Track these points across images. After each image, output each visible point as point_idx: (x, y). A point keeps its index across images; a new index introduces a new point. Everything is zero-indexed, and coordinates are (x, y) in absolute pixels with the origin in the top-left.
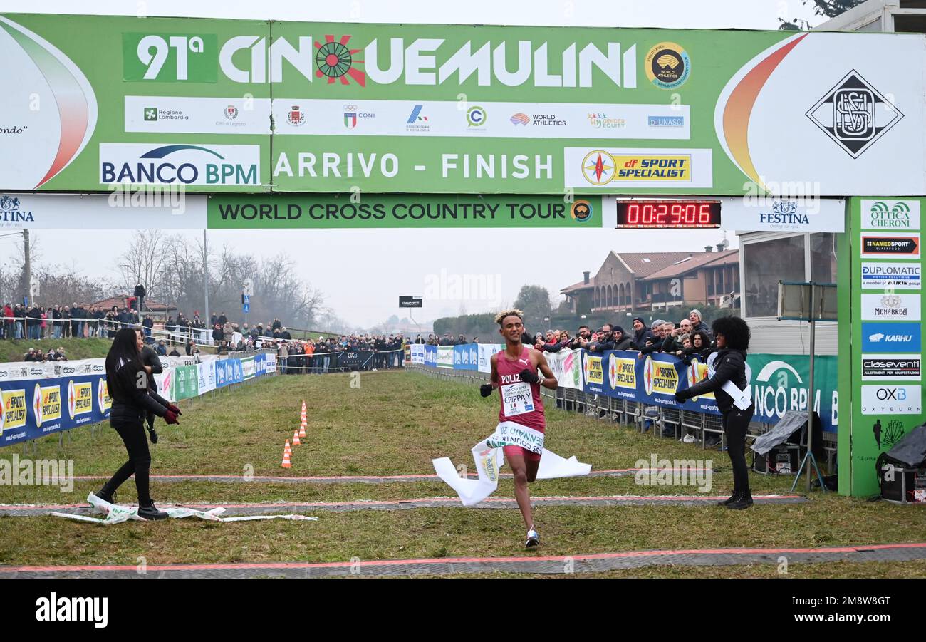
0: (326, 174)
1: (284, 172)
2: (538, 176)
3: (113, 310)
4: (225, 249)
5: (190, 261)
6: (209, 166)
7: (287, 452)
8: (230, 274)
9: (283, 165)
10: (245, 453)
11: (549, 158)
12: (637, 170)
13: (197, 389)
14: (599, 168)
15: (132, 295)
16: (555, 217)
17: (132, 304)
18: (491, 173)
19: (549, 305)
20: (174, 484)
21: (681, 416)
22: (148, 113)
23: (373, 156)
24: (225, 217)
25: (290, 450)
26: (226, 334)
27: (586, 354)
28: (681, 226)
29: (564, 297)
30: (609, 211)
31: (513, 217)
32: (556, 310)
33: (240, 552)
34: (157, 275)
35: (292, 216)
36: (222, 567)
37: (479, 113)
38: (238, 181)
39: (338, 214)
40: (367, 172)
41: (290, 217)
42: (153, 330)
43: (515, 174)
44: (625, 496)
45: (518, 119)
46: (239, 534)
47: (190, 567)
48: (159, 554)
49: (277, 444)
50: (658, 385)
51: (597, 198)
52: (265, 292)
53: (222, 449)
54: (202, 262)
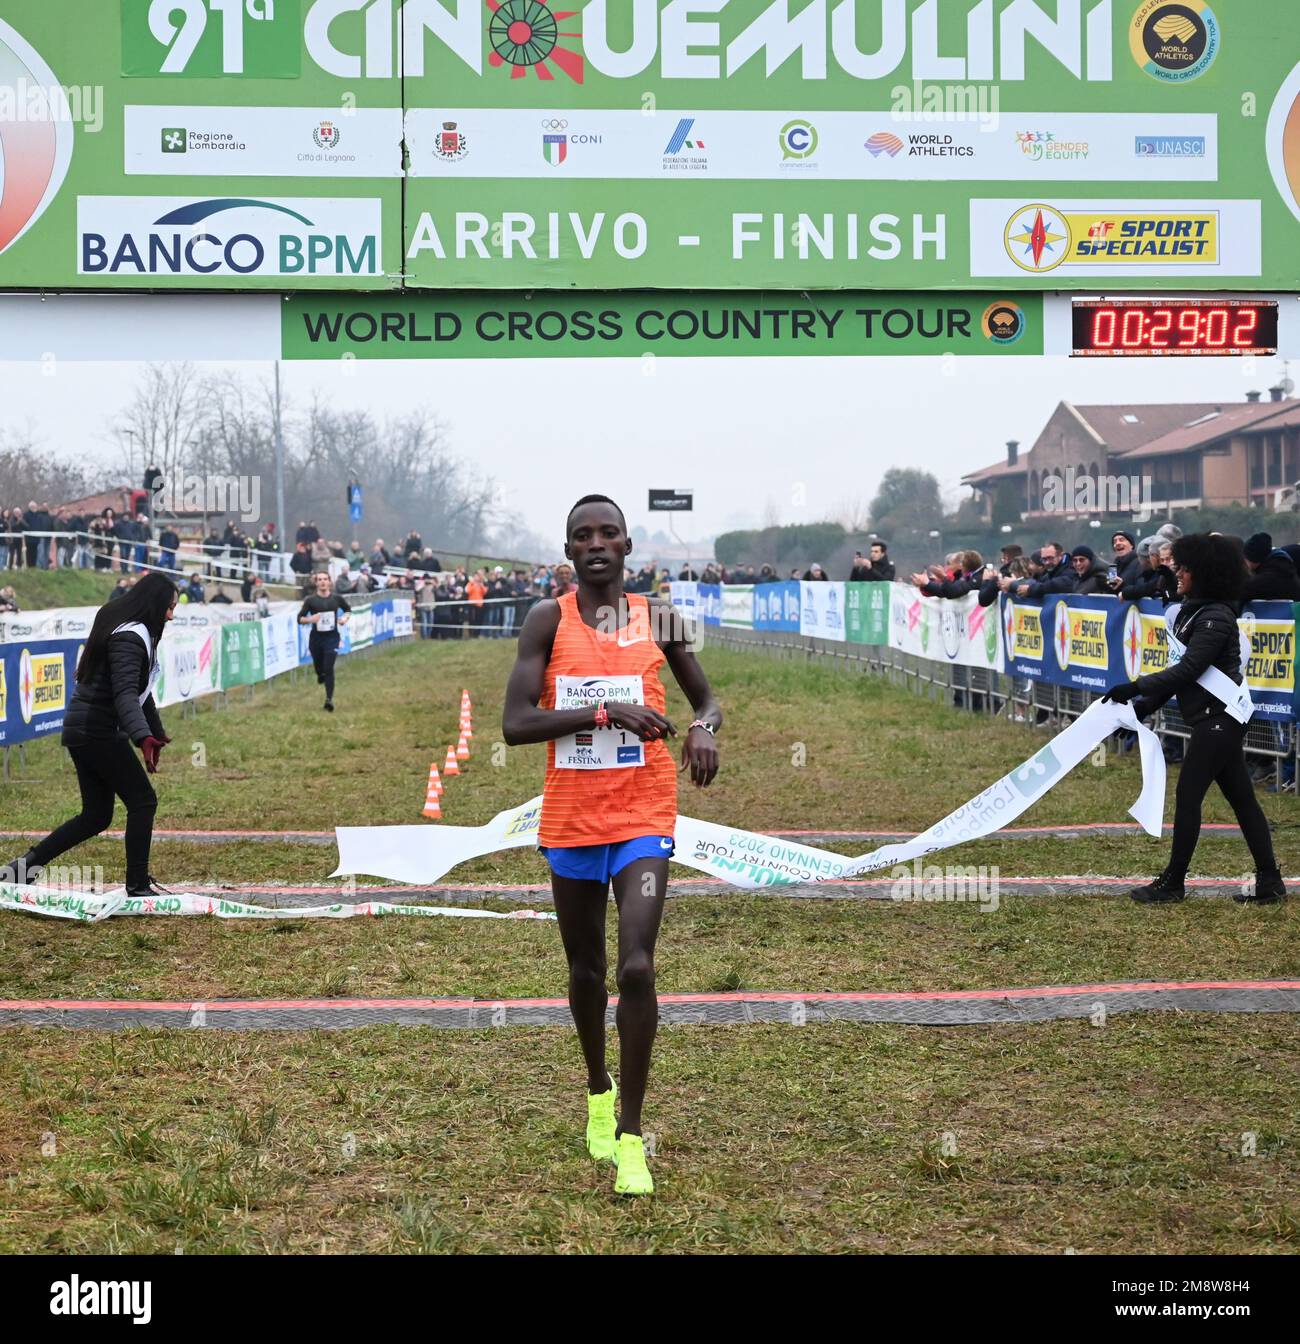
0: (508, 253)
1: (428, 250)
2: (918, 254)
3: (104, 515)
4: (316, 398)
5: (249, 421)
6: (284, 239)
7: (434, 788)
8: (326, 447)
9: (426, 236)
10: (353, 790)
11: (941, 219)
12: (1112, 243)
13: (262, 667)
14: (1038, 239)
15: (139, 487)
16: (950, 334)
17: (141, 503)
18: (827, 250)
19: (940, 506)
20: (219, 846)
22: (168, 138)
23: (599, 218)
24: (314, 337)
25: (439, 785)
26: (317, 562)
27: (1009, 602)
28: (1198, 351)
29: (969, 491)
30: (1057, 322)
31: (869, 334)
32: (951, 517)
33: (345, 978)
34: (187, 449)
35: (442, 334)
36: (310, 1005)
37: (804, 133)
38: (339, 268)
39: (531, 330)
40: (587, 249)
41: (439, 337)
42: (180, 554)
43: (874, 252)
44: (1086, 876)
45: (881, 144)
46: (343, 942)
47: (249, 1004)
48: (191, 979)
49: (415, 773)
50: (1151, 662)
51: (1033, 297)
52: (392, 481)
53: (309, 781)
54: (271, 424)
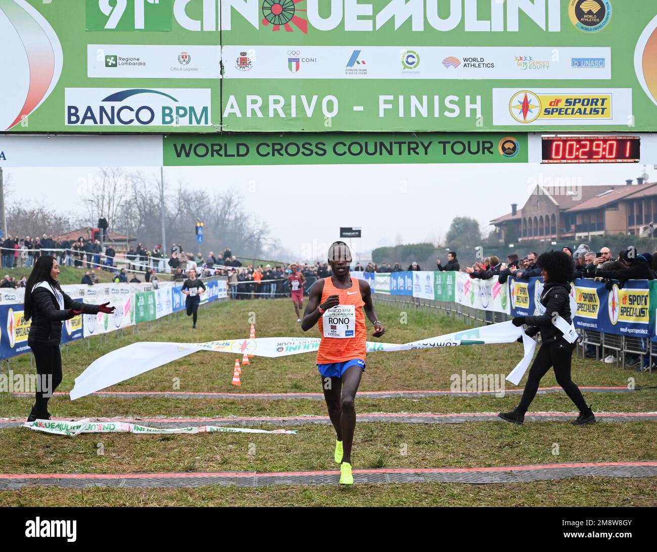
0: (271, 115)
1: (233, 113)
2: (468, 115)
3: (79, 240)
4: (181, 184)
5: (148, 196)
6: (164, 108)
7: (237, 371)
8: (185, 208)
9: (232, 107)
10: (199, 372)
11: (479, 98)
12: (561, 109)
13: (155, 313)
14: (525, 107)
15: (96, 227)
16: (483, 153)
17: (96, 235)
18: (424, 113)
19: (479, 235)
20: (134, 399)
21: (602, 338)
22: (108, 60)
23: (315, 98)
24: (179, 155)
25: (239, 369)
26: (181, 263)
27: (513, 281)
28: (602, 161)
29: (493, 228)
30: (535, 147)
31: (445, 153)
32: (486, 239)
33: (194, 462)
34: (119, 209)
35: (240, 154)
36: (177, 475)
37: (413, 57)
38: (191, 122)
39: (283, 152)
40: (309, 112)
41: (239, 155)
42: (115, 259)
43: (447, 114)
44: (550, 412)
45: (450, 62)
46: (193, 445)
47: (148, 475)
48: (120, 463)
49: (228, 364)
50: (580, 309)
51: (523, 135)
52: (217, 224)
53: (177, 368)
54: (159, 197)
